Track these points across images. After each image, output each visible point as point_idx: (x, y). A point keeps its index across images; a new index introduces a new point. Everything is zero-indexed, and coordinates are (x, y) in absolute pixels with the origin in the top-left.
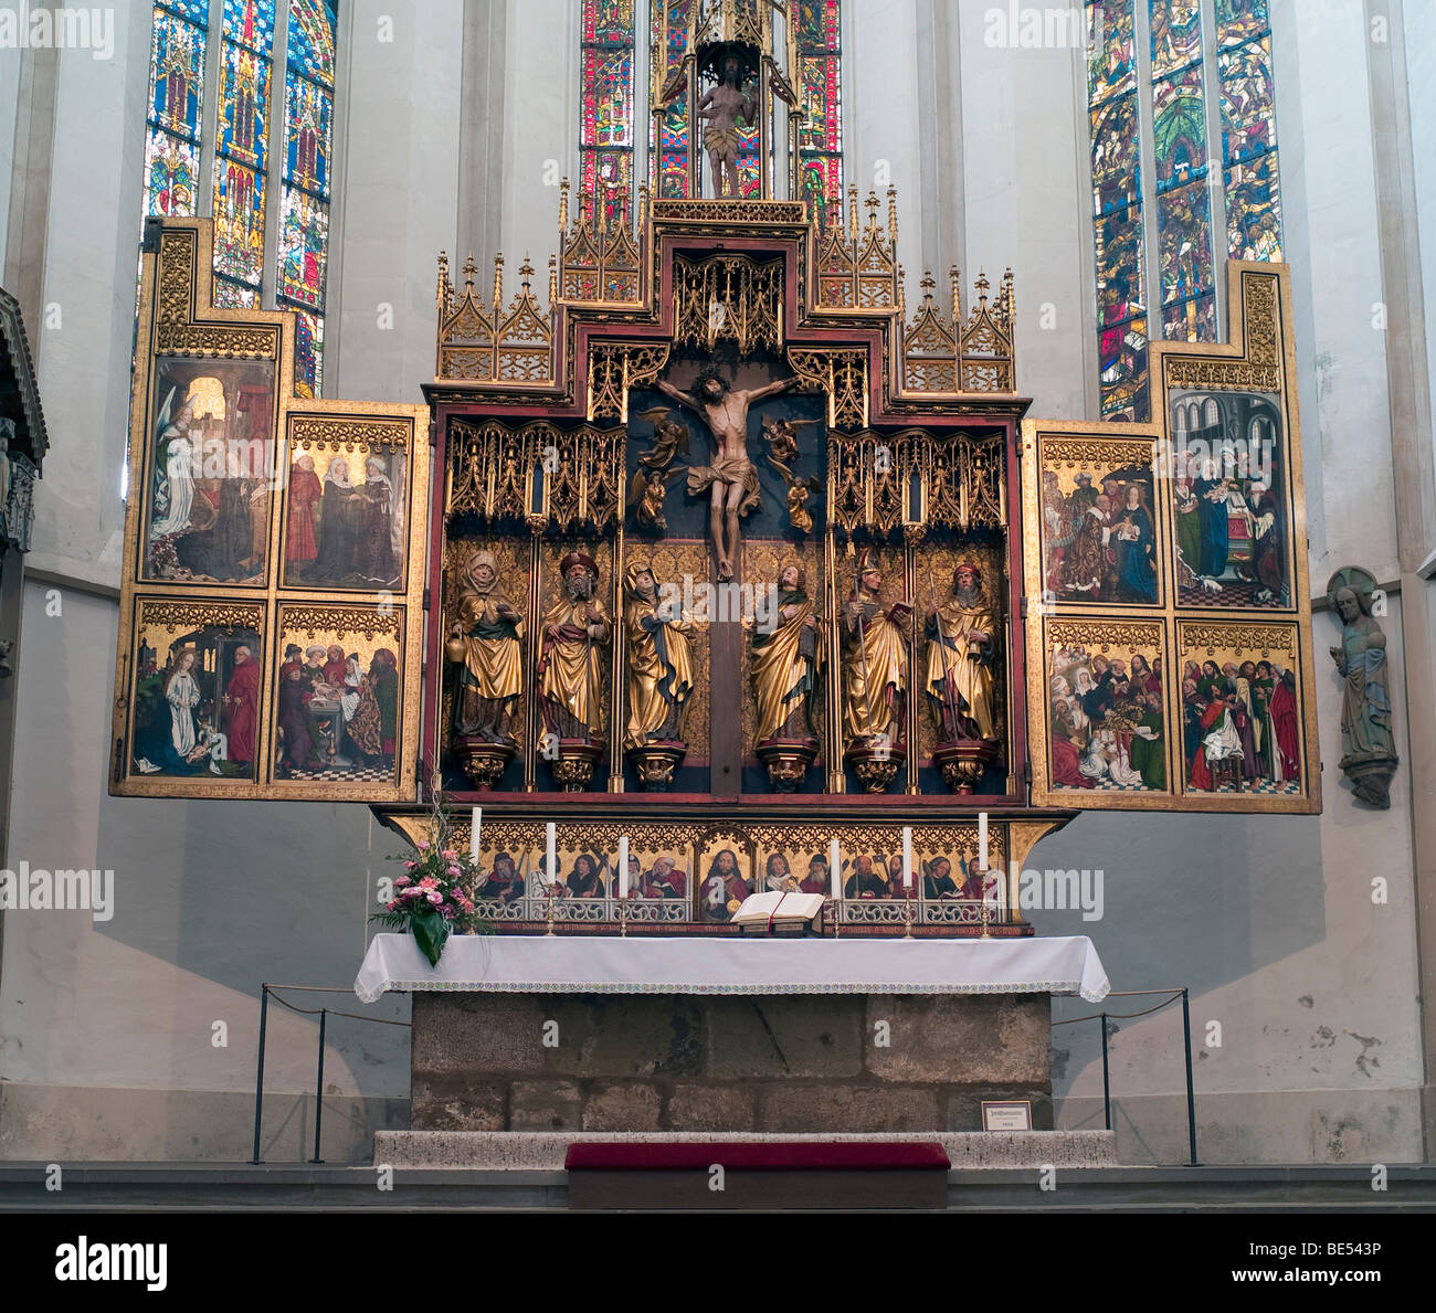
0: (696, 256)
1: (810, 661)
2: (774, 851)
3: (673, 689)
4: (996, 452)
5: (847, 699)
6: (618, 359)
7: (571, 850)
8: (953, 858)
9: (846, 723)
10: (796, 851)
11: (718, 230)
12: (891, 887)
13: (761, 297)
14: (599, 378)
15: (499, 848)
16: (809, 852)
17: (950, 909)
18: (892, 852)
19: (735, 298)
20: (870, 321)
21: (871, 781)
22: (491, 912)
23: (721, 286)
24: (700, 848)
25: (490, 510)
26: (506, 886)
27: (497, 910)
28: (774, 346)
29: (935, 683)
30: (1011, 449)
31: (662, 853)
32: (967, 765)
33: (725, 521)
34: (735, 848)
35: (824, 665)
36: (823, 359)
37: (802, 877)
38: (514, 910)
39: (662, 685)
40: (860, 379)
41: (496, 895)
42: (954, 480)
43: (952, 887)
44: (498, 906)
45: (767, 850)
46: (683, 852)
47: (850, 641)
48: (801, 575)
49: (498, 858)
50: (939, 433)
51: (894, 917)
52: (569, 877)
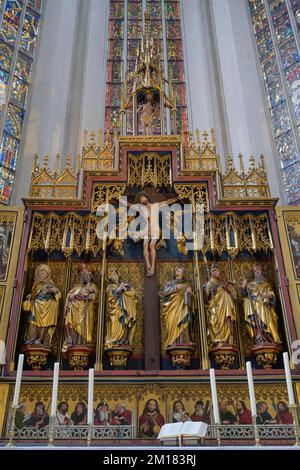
0: (136, 153)
1: (190, 309)
2: (176, 399)
3: (126, 321)
4: (265, 220)
5: (208, 325)
6: (105, 190)
7: (74, 400)
8: (269, 401)
9: (209, 337)
10: (188, 400)
11: (145, 144)
12: (238, 418)
13: (163, 169)
14: (96, 196)
15: (39, 399)
16: (194, 400)
17: (270, 430)
18: (236, 399)
19: (152, 168)
20: (208, 173)
21: (222, 364)
22: (31, 434)
23: (147, 163)
24: (139, 398)
25: (46, 247)
26: (40, 419)
27: (34, 433)
28: (169, 185)
29: (249, 317)
30: (272, 219)
31: (119, 401)
32: (269, 356)
33: (149, 250)
34: (156, 398)
35: (197, 310)
36: (188, 188)
37: (192, 413)
38: (43, 433)
39: (121, 319)
40: (205, 196)
41: (34, 425)
42: (249, 232)
43: (270, 418)
44: (35, 430)
45: (173, 399)
46: (130, 401)
47: (207, 299)
48: (184, 272)
49: (37, 405)
50: (240, 213)
51: (241, 434)
52: (73, 414)
